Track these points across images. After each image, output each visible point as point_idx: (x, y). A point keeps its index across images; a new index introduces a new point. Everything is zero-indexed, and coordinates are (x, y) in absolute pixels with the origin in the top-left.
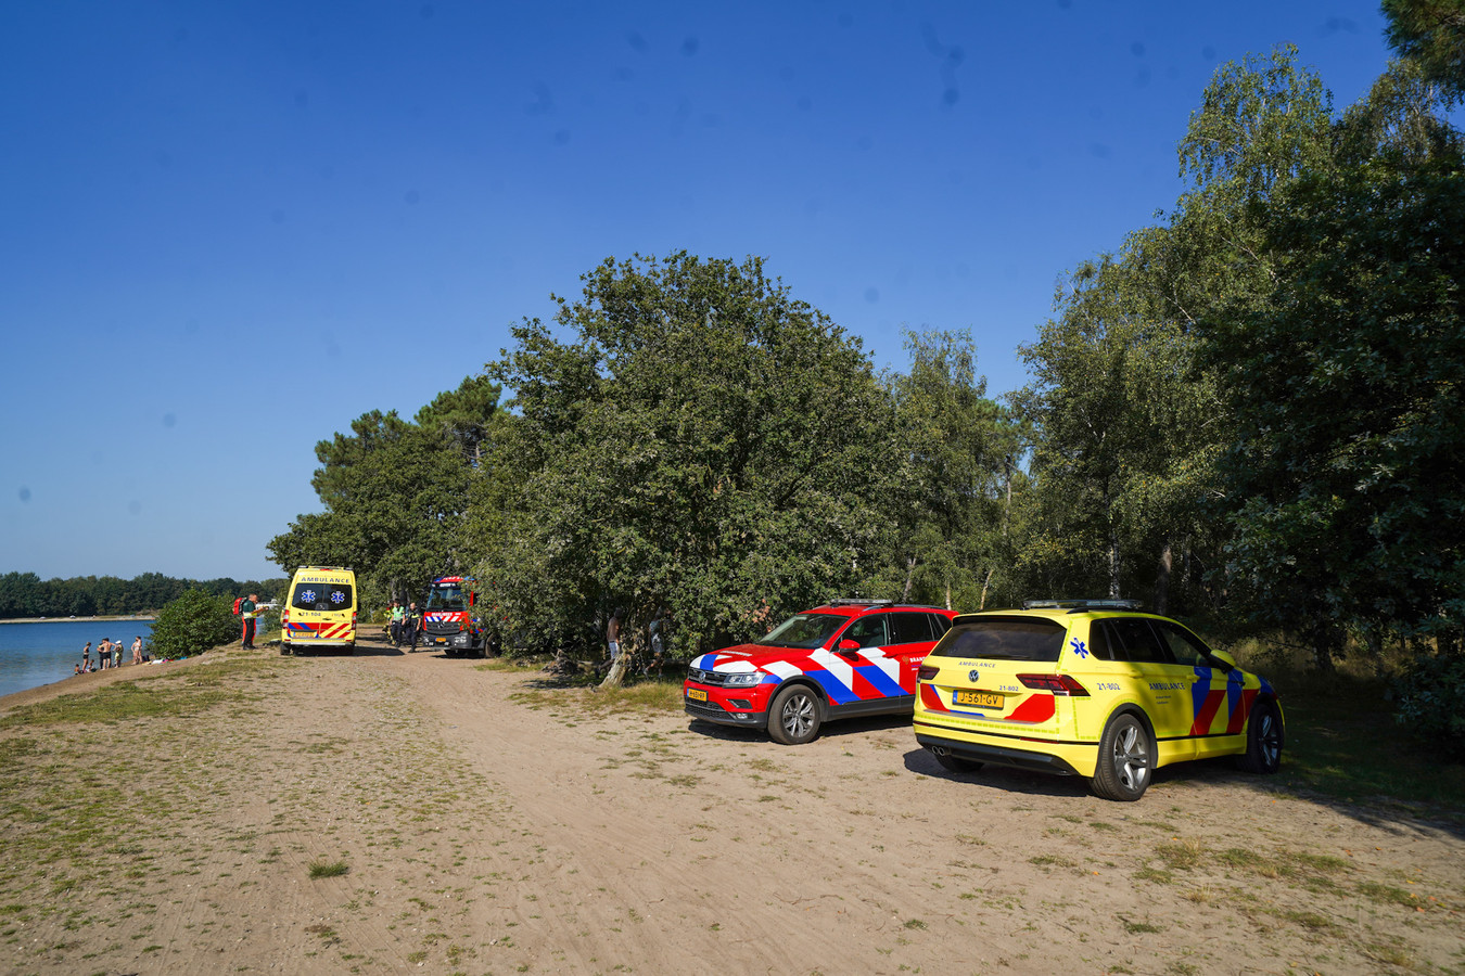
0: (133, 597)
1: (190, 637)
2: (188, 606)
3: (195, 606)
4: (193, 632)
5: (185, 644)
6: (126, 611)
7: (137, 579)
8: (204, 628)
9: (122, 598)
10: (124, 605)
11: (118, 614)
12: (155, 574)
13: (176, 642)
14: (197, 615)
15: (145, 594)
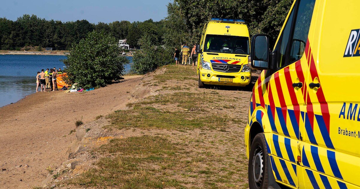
0: (18, 35)
1: (95, 72)
2: (92, 46)
3: (97, 46)
4: (98, 67)
5: (92, 77)
6: (13, 47)
7: (20, 19)
8: (103, 64)
9: (11, 36)
10: (12, 41)
11: (9, 49)
12: (31, 16)
13: (86, 75)
14: (98, 54)
15: (26, 33)
